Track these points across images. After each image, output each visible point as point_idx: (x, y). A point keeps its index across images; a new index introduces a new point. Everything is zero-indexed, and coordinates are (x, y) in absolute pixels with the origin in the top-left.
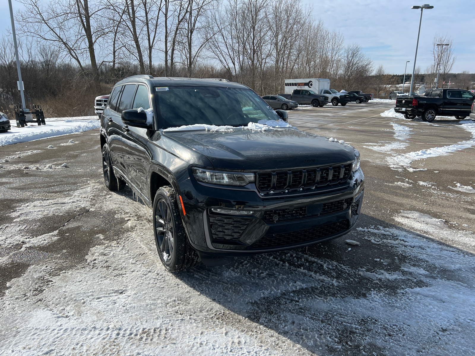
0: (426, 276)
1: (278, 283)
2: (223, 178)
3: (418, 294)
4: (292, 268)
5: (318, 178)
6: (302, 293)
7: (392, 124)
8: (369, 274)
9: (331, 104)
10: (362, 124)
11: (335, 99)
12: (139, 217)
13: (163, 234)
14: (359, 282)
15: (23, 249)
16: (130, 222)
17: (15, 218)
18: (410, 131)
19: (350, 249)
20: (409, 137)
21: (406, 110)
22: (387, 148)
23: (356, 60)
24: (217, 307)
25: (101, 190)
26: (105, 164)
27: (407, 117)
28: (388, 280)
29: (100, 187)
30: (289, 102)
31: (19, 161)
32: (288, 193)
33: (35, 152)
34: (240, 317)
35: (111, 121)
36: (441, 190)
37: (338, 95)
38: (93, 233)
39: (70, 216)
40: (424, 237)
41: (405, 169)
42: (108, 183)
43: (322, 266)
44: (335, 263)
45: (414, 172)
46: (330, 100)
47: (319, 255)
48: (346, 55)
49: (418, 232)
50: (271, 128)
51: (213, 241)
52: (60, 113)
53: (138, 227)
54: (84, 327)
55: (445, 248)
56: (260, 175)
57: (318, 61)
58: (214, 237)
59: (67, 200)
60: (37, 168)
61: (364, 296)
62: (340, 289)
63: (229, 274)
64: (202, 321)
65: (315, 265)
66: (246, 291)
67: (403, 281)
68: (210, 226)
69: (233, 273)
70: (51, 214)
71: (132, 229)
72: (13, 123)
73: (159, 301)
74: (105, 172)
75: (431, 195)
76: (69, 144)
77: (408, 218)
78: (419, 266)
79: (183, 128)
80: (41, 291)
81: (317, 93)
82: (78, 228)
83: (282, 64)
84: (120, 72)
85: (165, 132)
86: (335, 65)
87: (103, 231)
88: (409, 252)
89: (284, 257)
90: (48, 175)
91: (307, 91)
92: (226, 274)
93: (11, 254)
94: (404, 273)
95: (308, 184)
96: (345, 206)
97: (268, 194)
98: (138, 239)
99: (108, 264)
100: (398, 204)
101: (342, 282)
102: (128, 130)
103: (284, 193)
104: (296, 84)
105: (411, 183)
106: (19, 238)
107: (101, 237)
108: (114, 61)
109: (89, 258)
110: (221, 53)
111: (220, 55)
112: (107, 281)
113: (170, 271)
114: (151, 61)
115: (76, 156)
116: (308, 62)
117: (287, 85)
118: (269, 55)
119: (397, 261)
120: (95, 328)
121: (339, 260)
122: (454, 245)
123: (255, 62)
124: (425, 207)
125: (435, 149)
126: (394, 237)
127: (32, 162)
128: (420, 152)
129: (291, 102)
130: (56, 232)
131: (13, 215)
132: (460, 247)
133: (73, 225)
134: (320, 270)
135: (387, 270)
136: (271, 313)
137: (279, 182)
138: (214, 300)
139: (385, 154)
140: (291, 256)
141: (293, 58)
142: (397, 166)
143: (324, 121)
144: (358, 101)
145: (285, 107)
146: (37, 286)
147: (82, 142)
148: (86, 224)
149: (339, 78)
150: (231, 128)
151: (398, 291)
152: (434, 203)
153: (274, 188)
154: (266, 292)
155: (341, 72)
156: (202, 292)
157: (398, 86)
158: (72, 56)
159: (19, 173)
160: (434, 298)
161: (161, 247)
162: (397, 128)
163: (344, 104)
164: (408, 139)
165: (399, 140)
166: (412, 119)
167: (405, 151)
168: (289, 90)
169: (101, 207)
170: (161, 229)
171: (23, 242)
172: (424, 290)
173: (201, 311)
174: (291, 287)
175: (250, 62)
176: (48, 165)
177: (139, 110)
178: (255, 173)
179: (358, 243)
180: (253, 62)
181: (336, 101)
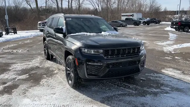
0: (170, 90)
1: (112, 92)
2: (91, 52)
3: (165, 96)
4: (118, 87)
5: (127, 52)
6: (121, 95)
7: (169, 33)
8: (148, 90)
9: (142, 24)
10: (156, 33)
11: (144, 22)
12: (59, 70)
13: (69, 74)
14: (143, 92)
15: (16, 80)
16: (55, 71)
17: (11, 69)
18: (177, 36)
19: (141, 81)
20: (175, 39)
21: (176, 27)
22: (164, 43)
23: (154, 4)
24: (89, 99)
25: (44, 60)
26: (45, 49)
27: (176, 30)
28: (155, 91)
29: (43, 58)
30: (123, 24)
31: (8, 49)
32: (116, 57)
33: (15, 45)
34: (98, 102)
35: (48, 32)
36: (184, 60)
37: (146, 20)
38: (42, 75)
39: (32, 69)
40: (172, 77)
41: (171, 52)
42: (46, 57)
43: (130, 86)
44: (135, 86)
45: (174, 53)
46: (142, 23)
47: (129, 83)
48: (149, 2)
49: (170, 76)
50: (111, 34)
51: (88, 75)
52: (23, 29)
53: (59, 73)
54: (42, 104)
55: (180, 81)
56: (105, 50)
57: (137, 5)
58: (88, 73)
59: (30, 63)
60: (17, 51)
61: (144, 96)
62: (135, 94)
63: (94, 89)
64: (84, 103)
65: (127, 86)
66: (100, 94)
67: (160, 92)
68: (87, 69)
69: (95, 88)
70: (25, 68)
71: (57, 73)
72: (4, 33)
73: (68, 97)
74: (45, 53)
75: (179, 62)
76: (28, 41)
77: (168, 70)
78: (168, 87)
79: (77, 34)
80: (25, 93)
81: (136, 19)
82: (36, 73)
83: (120, 7)
84: (49, 11)
85: (70, 36)
86: (145, 7)
87: (45, 74)
88: (165, 82)
89: (115, 83)
90: (21, 54)
91: (131, 19)
92: (93, 89)
93: (12, 81)
94: (161, 89)
95: (123, 54)
96: (137, 63)
97: (108, 58)
98: (59, 77)
99: (48, 85)
100: (164, 65)
101: (136, 92)
102: (55, 35)
103: (114, 57)
104: (126, 16)
105: (172, 57)
106: (14, 76)
107: (45, 76)
108: (46, 6)
109: (41, 83)
110: (93, 2)
111: (92, 3)
112: (49, 90)
113: (72, 87)
114: (62, 6)
115: (32, 47)
116: (132, 5)
117: (123, 16)
118: (114, 3)
119: (159, 85)
120: (46, 104)
121: (137, 85)
122: (184, 80)
123: (108, 5)
124: (176, 66)
125: (185, 44)
126: (160, 77)
127: (14, 49)
128: (178, 45)
129: (124, 24)
130: (28, 74)
131: (10, 68)
132: (186, 81)
133: (33, 72)
134: (129, 88)
135: (155, 88)
136: (109, 101)
137: (112, 53)
138: (88, 97)
139: (163, 46)
140: (118, 83)
141: (125, 4)
142: (167, 51)
143: (138, 32)
144: (155, 23)
145: (121, 26)
146: (23, 92)
147: (34, 41)
148: (39, 72)
149: (147, 12)
150: (95, 34)
151: (158, 95)
152: (179, 65)
153: (110, 55)
154: (107, 95)
155: (147, 10)
156: (84, 94)
157: (174, 16)
158: (28, 4)
159: (10, 53)
160: (171, 97)
161: (68, 79)
162: (171, 35)
163: (148, 24)
164: (175, 40)
165: (170, 40)
166: (178, 31)
167: (172, 45)
168: (123, 18)
169: (44, 66)
170: (69, 72)
171: (16, 78)
172: (168, 95)
173: (83, 100)
174: (117, 93)
175: (106, 6)
176: (21, 50)
177: (60, 27)
178: (103, 50)
179: (145, 79)
180: (107, 6)
181: (145, 23)
